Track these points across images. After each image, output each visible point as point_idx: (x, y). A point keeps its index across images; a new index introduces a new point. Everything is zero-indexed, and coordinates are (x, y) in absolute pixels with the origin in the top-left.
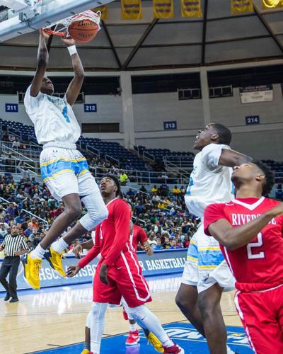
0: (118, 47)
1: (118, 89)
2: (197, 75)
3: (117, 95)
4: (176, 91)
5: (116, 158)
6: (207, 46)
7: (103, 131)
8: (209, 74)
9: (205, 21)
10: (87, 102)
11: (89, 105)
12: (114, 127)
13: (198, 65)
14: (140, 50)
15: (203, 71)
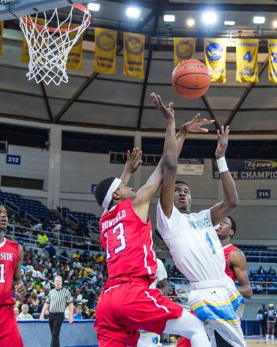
0: (51, 98)
1: (47, 143)
2: (132, 139)
3: (45, 150)
4: (108, 153)
5: (37, 218)
6: (145, 111)
7: (25, 187)
8: (144, 140)
9: (145, 84)
10: (10, 153)
11: (12, 156)
12: (38, 184)
13: (134, 129)
14: (75, 104)
15: (138, 136)
